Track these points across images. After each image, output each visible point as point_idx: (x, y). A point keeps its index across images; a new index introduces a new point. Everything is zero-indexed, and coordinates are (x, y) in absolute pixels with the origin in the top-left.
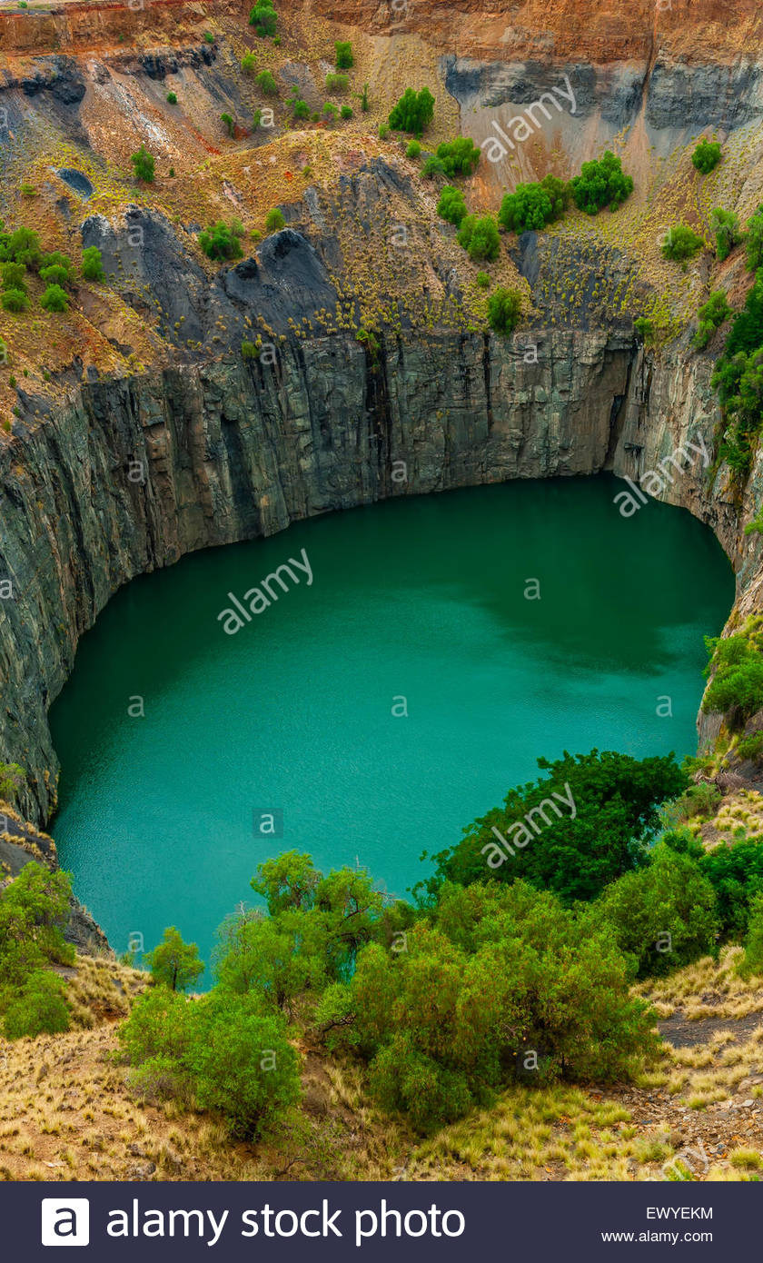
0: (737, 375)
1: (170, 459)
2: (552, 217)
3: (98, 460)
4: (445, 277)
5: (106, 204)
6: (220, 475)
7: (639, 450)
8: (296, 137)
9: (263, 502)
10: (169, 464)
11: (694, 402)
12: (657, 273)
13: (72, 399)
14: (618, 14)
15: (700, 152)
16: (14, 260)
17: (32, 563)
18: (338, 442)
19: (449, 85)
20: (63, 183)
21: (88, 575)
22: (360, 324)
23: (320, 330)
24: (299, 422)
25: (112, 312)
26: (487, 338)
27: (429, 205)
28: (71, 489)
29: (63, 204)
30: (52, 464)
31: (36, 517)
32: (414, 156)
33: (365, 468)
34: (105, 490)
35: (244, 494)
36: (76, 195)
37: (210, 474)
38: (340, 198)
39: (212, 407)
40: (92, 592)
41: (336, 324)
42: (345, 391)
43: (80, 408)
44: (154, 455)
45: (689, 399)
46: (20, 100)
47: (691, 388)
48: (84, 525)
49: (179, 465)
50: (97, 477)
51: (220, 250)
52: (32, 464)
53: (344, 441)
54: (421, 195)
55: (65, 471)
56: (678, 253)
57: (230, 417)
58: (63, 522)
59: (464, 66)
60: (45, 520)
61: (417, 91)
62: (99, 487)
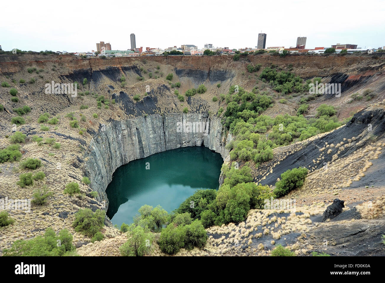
0: (225, 121)
1: (127, 135)
2: (194, 94)
3: (114, 135)
5: (116, 91)
6: (136, 138)
8: (150, 80)
9: (143, 143)
10: (127, 136)
11: (218, 126)
12: (211, 104)
14: (204, 62)
15: (218, 85)
16: (100, 101)
17: (101, 154)
18: (157, 132)
19: (176, 73)
20: (109, 87)
24: (150, 129)
25: (117, 109)
26: (183, 115)
27: (173, 92)
28: (109, 141)
29: (109, 91)
30: (105, 136)
31: (102, 145)
32: (170, 84)
33: (162, 137)
34: (115, 141)
35: (140, 141)
36: (111, 89)
37: (134, 138)
38: (158, 91)
39: (134, 126)
42: (158, 123)
44: (124, 135)
45: (217, 125)
46: (101, 73)
47: (217, 123)
48: (111, 147)
49: (128, 136)
50: (113, 138)
51: (137, 99)
52: (101, 136)
53: (158, 132)
54: (171, 91)
55: (108, 137)
56: (215, 100)
57: (138, 128)
58: (107, 147)
60: (104, 146)
61: (171, 74)
62: (114, 140)
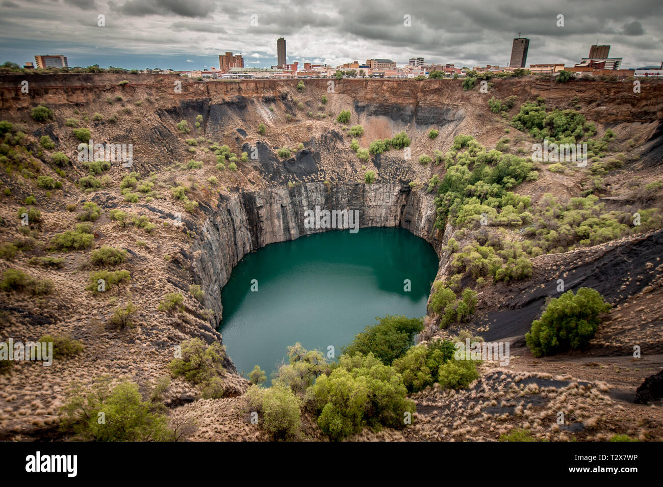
0: (441, 201)
1: (265, 217)
2: (386, 150)
3: (242, 216)
4: (352, 166)
5: (250, 139)
6: (279, 223)
7: (410, 222)
8: (309, 122)
9: (292, 231)
10: (264, 219)
12: (417, 168)
13: (236, 197)
14: (408, 91)
15: (431, 133)
16: (221, 155)
17: (220, 247)
19: (356, 110)
20: (238, 133)
21: (237, 252)
22: (325, 179)
23: (313, 181)
25: (250, 171)
26: (364, 185)
27: (348, 144)
28: (233, 225)
29: (237, 139)
30: (228, 217)
31: (222, 233)
32: (344, 130)
34: (244, 226)
35: (287, 229)
36: (241, 136)
37: (276, 222)
38: (321, 141)
39: (278, 202)
40: (238, 257)
41: (318, 179)
42: (320, 199)
43: (238, 200)
46: (226, 107)
48: (237, 236)
50: (241, 222)
51: (284, 155)
52: (222, 217)
54: (346, 141)
55: (232, 219)
56: (423, 163)
57: (283, 205)
58: (230, 235)
59: (360, 104)
60: (225, 234)
61: (346, 111)
62: (242, 225)
